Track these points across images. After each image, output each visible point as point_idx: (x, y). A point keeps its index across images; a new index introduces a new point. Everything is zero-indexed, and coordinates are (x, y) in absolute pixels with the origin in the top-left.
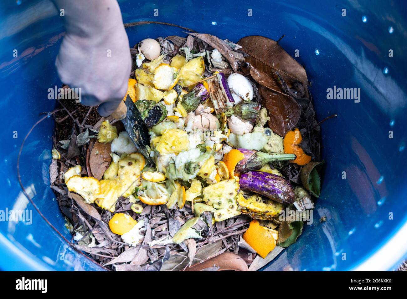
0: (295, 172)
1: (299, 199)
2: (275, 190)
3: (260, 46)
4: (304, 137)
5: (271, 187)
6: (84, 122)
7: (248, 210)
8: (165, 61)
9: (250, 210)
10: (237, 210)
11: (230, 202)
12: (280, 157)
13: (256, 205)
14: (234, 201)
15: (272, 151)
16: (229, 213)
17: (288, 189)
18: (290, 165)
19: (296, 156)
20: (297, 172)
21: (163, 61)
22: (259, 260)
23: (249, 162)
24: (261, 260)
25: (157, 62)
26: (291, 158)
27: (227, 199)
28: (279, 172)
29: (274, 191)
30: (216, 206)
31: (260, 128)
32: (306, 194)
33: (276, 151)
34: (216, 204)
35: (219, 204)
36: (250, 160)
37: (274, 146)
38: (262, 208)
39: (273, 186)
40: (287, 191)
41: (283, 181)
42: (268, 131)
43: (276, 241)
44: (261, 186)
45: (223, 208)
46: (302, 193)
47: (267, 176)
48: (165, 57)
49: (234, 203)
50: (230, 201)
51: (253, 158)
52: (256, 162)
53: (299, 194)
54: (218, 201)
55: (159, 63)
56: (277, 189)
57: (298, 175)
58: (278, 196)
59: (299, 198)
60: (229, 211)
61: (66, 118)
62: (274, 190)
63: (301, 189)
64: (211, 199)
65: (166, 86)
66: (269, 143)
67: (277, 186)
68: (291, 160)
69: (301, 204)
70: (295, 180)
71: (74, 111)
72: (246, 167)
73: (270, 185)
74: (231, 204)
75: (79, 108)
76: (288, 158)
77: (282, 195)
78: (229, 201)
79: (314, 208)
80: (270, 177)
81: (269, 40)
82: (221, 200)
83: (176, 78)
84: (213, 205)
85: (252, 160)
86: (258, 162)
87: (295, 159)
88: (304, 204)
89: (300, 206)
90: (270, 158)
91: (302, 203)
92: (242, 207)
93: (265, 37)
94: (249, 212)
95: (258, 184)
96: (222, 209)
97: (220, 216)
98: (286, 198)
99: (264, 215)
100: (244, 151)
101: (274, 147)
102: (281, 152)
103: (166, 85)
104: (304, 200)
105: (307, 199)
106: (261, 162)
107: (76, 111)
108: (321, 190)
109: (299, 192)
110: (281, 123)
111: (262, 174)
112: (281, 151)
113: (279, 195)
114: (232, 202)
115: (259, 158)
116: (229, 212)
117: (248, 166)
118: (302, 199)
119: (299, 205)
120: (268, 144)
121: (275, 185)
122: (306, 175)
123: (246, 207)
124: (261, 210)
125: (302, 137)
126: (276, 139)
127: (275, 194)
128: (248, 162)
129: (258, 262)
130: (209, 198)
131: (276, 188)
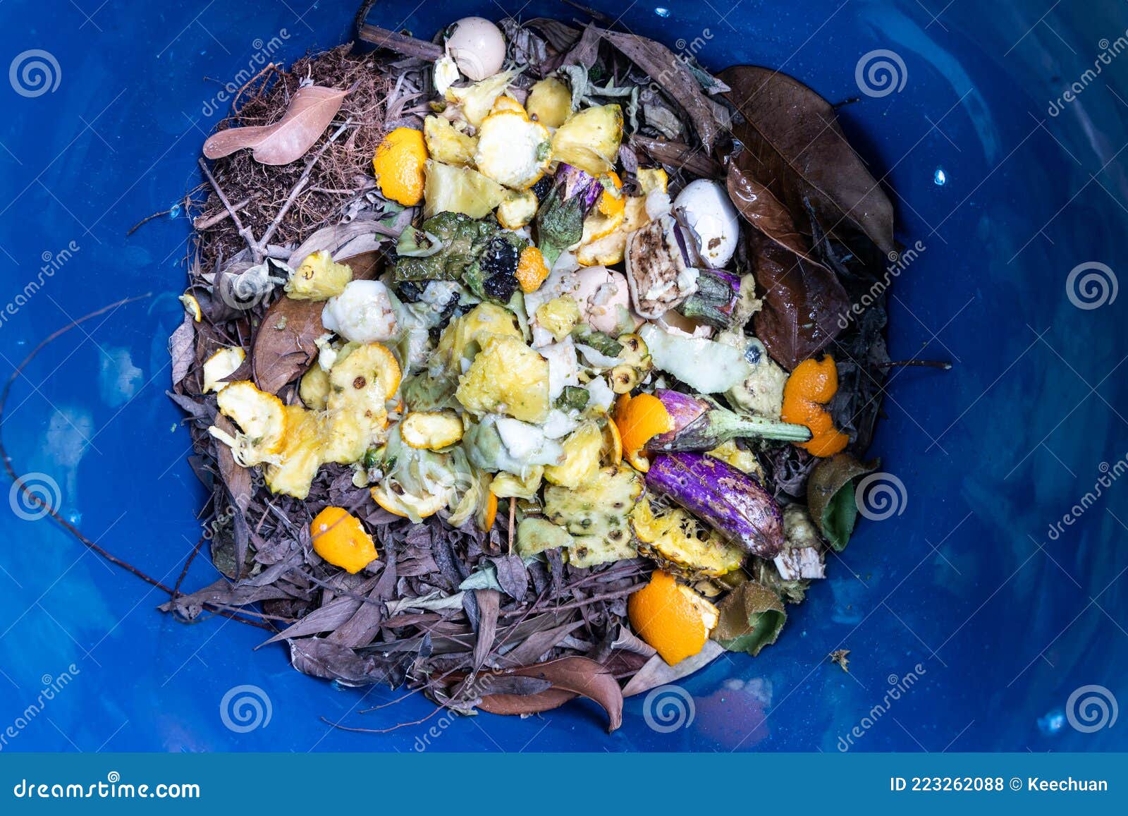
0: (797, 467)
1: (790, 545)
2: (736, 524)
3: (780, 104)
4: (845, 382)
5: (728, 511)
6: (267, 237)
7: (655, 550)
8: (513, 89)
9: (659, 553)
10: (628, 545)
11: (613, 525)
12: (769, 431)
13: (679, 542)
14: (624, 522)
15: (753, 405)
16: (608, 551)
17: (770, 527)
18: (787, 450)
19: (811, 433)
20: (802, 468)
21: (508, 88)
22: (658, 666)
23: (684, 436)
24: (662, 667)
25: (489, 89)
26: (798, 439)
27: (606, 517)
28: (757, 460)
29: (733, 522)
30: (576, 529)
31: (735, 336)
32: (810, 534)
33: (761, 409)
34: (577, 523)
35: (585, 524)
36: (688, 431)
37: (760, 394)
38: (692, 554)
39: (733, 509)
40: (767, 528)
41: (763, 502)
42: (755, 350)
43: (711, 631)
44: (701, 500)
45: (594, 535)
46: (801, 531)
47: (722, 479)
48: (515, 78)
49: (623, 526)
50: (613, 520)
51: (696, 427)
52: (703, 437)
53: (793, 532)
54: (583, 518)
55: (497, 92)
56: (740, 520)
57: (801, 477)
58: (741, 538)
59: (790, 541)
60: (607, 543)
61: (219, 217)
62: (734, 520)
63: (800, 516)
64: (564, 513)
65: (512, 176)
66: (750, 384)
67: (744, 514)
68: (796, 441)
69: (793, 560)
70: (791, 486)
71: (243, 199)
72: (673, 447)
73: (725, 507)
74: (613, 528)
75: (258, 195)
76: (789, 436)
77: (750, 538)
78: (611, 522)
79: (824, 577)
80: (731, 482)
81: (810, 94)
82: (591, 517)
83: (544, 158)
84: (567, 525)
85: (693, 430)
86: (709, 439)
87: (808, 441)
88: (798, 563)
89: (788, 568)
90: (743, 429)
91: (795, 557)
92: (641, 542)
93: (801, 83)
94: (658, 556)
95: (696, 493)
96: (591, 538)
97: (582, 552)
98: (759, 547)
99: (693, 572)
100: (675, 404)
101: (760, 397)
102: (773, 411)
103: (513, 173)
104: (803, 553)
105: (810, 553)
106: (716, 438)
107: (251, 202)
108: (851, 535)
109: (794, 525)
110: (788, 333)
111: (710, 468)
112: (776, 409)
113: (745, 537)
114: (618, 524)
115: (713, 430)
116: (608, 547)
117: (679, 445)
118: (799, 549)
119: (786, 564)
120: (745, 384)
121: (738, 507)
122: (824, 494)
123: (653, 544)
124: (689, 561)
125: (839, 382)
126: (769, 376)
127: (733, 530)
128: (681, 435)
129: (655, 672)
130: (559, 509)
131: (741, 517)
